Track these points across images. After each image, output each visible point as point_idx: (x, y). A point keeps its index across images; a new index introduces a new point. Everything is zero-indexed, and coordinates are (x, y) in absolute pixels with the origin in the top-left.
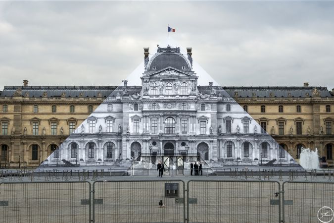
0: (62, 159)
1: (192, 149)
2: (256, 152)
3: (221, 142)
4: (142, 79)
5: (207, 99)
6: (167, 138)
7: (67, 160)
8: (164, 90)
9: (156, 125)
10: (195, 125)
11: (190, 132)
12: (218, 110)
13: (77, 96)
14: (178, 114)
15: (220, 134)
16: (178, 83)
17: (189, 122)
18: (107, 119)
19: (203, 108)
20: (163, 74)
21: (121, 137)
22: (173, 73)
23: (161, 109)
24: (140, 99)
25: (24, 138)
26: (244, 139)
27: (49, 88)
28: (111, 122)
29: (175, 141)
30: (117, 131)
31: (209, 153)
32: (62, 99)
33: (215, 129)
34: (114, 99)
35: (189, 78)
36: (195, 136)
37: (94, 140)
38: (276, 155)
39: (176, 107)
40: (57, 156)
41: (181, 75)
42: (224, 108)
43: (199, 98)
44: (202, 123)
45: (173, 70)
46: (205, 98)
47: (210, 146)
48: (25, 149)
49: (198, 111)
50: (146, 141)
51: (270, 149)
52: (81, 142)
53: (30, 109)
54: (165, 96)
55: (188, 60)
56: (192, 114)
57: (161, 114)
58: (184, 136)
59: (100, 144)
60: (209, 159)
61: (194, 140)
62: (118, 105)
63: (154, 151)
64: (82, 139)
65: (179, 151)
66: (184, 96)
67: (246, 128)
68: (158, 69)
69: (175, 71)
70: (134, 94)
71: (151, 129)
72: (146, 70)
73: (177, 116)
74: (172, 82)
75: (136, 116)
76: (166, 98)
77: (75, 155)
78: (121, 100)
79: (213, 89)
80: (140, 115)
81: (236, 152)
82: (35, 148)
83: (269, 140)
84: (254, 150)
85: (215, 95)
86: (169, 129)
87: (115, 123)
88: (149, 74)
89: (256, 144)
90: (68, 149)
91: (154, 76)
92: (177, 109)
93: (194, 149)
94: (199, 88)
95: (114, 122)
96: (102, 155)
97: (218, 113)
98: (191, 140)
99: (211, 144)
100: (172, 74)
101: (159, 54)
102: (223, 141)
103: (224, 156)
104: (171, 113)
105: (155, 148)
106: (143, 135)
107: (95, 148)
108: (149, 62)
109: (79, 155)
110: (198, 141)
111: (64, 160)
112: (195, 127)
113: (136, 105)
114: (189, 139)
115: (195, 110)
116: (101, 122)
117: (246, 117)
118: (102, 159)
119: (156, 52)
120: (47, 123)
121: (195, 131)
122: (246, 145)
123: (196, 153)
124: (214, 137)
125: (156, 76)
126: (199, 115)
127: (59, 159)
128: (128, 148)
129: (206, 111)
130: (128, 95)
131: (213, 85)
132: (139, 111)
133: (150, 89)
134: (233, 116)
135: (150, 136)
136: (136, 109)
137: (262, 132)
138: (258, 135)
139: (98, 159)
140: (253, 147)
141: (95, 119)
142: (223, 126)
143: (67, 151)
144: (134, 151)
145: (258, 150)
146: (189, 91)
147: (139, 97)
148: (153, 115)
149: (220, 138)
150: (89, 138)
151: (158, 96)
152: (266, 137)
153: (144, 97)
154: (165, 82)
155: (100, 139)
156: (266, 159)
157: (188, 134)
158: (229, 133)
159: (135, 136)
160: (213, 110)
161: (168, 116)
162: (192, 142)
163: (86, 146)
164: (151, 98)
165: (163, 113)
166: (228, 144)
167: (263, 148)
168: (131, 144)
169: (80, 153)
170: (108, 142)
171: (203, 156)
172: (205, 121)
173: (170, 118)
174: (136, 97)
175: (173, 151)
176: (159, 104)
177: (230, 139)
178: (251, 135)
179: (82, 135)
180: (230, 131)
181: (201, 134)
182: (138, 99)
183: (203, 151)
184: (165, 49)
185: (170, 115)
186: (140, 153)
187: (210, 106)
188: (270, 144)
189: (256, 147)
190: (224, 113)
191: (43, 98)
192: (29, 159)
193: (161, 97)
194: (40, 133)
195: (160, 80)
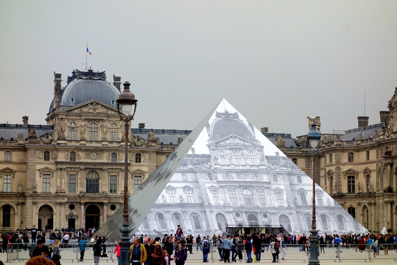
0: (153, 230)
1: (275, 221)
2: (333, 224)
3: (300, 214)
4: (209, 146)
5: (277, 170)
6: (249, 210)
7: (157, 230)
8: (233, 159)
9: (234, 196)
10: (271, 196)
11: (269, 204)
12: (290, 182)
14: (253, 185)
15: (297, 207)
16: (245, 152)
17: (266, 194)
18: (185, 188)
20: (228, 142)
21: (204, 208)
22: (237, 141)
23: (235, 180)
24: (212, 168)
26: (320, 212)
28: (190, 192)
30: (198, 201)
31: (291, 225)
33: (292, 201)
34: (186, 168)
35: (255, 147)
36: (274, 208)
37: (179, 210)
38: (352, 228)
39: (250, 178)
41: (246, 144)
42: (295, 180)
43: (269, 169)
44: (278, 195)
45: (237, 137)
46: (276, 169)
47: (291, 218)
49: (272, 182)
51: (346, 221)
52: (166, 212)
54: (235, 165)
55: (249, 127)
56: (266, 186)
57: (237, 185)
58: (264, 208)
59: (185, 214)
60: (293, 230)
61: (274, 212)
63: (239, 222)
64: (166, 210)
65: (263, 222)
66: (254, 167)
67: (320, 200)
68: (222, 136)
69: (239, 139)
70: (204, 163)
71: (231, 201)
72: (210, 137)
73: (252, 187)
74: (239, 151)
76: (237, 168)
77: (164, 226)
78: (194, 168)
79: (281, 160)
80: (216, 185)
83: (343, 213)
84: (331, 222)
85: (284, 166)
86: (248, 200)
88: (214, 141)
89: (332, 216)
92: (251, 180)
93: (276, 221)
94: (267, 157)
96: (191, 226)
97: (291, 184)
98: (272, 212)
99: (291, 216)
101: (218, 119)
102: (301, 213)
103: (306, 228)
105: (239, 219)
106: (224, 206)
107: (181, 218)
108: (211, 128)
109: (169, 226)
110: (279, 213)
111: (155, 231)
112: (272, 198)
113: (209, 175)
114: (269, 211)
115: (268, 181)
116: (180, 192)
117: (318, 189)
118: (192, 230)
119: (215, 118)
121: (273, 203)
122: (324, 218)
123: (279, 224)
124: (292, 208)
125: (222, 143)
128: (214, 220)
129: (279, 183)
130: (199, 164)
131: (280, 156)
132: (214, 181)
133: (219, 158)
136: (211, 179)
137: (335, 205)
138: (332, 208)
139: (187, 230)
140: (330, 219)
141: (173, 189)
142: (299, 198)
143: (155, 221)
144: (220, 222)
145: (335, 223)
146: (258, 162)
149: (298, 211)
150: (173, 208)
151: (229, 166)
152: (339, 210)
153: (215, 166)
154: (232, 151)
155: (184, 210)
157: (267, 206)
158: (305, 205)
159: (217, 207)
160: (286, 182)
161: (244, 187)
162: (273, 214)
163: (172, 217)
164: (223, 168)
165: (238, 184)
166: (306, 216)
167: (339, 220)
168: (215, 215)
169: (168, 223)
170: (193, 213)
171: (286, 227)
172: (280, 193)
173: (246, 189)
174: (207, 166)
175: (258, 223)
176: (232, 174)
177: (307, 211)
178: (326, 208)
179: (165, 205)
180: (306, 203)
181: (279, 206)
182: (210, 168)
183: (285, 223)
184: (223, 114)
185: (246, 186)
186: (226, 224)
187: (282, 177)
188: (345, 216)
189: (333, 219)
190: (296, 184)
193: (232, 166)
195: (226, 149)
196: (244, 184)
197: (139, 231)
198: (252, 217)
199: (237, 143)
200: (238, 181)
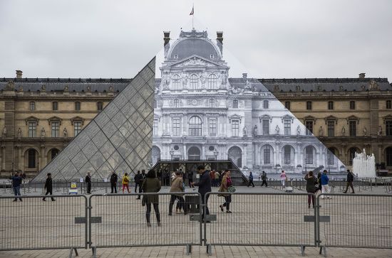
1: (222, 154)
2: (299, 157)
3: (257, 146)
4: (162, 69)
5: (240, 94)
6: (192, 141)
8: (188, 83)
9: (178, 126)
10: (225, 125)
11: (220, 134)
12: (253, 107)
13: (83, 91)
14: (205, 112)
15: (255, 136)
16: (206, 74)
17: (219, 122)
19: (235, 105)
20: (186, 64)
22: (199, 62)
23: (184, 107)
24: (159, 94)
25: (18, 142)
26: (284, 142)
27: (48, 80)
29: (201, 145)
31: (243, 159)
32: (64, 94)
33: (250, 130)
35: (219, 69)
36: (226, 139)
38: (324, 162)
39: (203, 104)
41: (209, 65)
42: (260, 104)
43: (230, 93)
44: (234, 123)
45: (199, 59)
46: (238, 93)
47: (244, 150)
48: (20, 155)
49: (229, 109)
50: (166, 145)
51: (316, 153)
53: (25, 106)
54: (189, 90)
55: (217, 47)
56: (222, 112)
57: (185, 112)
58: (213, 139)
60: (243, 166)
61: (224, 143)
63: (176, 157)
65: (206, 156)
66: (212, 91)
67: (287, 128)
68: (181, 57)
69: (202, 60)
71: (173, 131)
72: (167, 59)
73: (203, 115)
74: (198, 73)
75: (155, 114)
76: (190, 93)
79: (247, 82)
80: (159, 113)
81: (275, 157)
82: (32, 154)
83: (315, 144)
84: (296, 155)
85: (250, 89)
88: (170, 64)
89: (299, 147)
91: (176, 66)
92: (204, 107)
93: (224, 154)
94: (231, 80)
97: (253, 110)
98: (221, 143)
99: (245, 148)
101: (182, 39)
102: (259, 144)
103: (261, 163)
104: (196, 110)
105: (177, 153)
106: (162, 138)
108: (170, 49)
110: (230, 144)
112: (225, 128)
113: (154, 102)
114: (218, 142)
115: (225, 107)
117: (287, 116)
119: (178, 37)
120: (46, 123)
121: (225, 133)
122: (288, 150)
124: (248, 139)
125: (179, 66)
126: (230, 114)
129: (239, 109)
131: (248, 77)
132: (158, 108)
133: (171, 81)
134: (271, 114)
135: (171, 138)
137: (307, 133)
138: (302, 137)
140: (296, 151)
142: (260, 126)
145: (302, 155)
146: (218, 85)
147: (158, 91)
148: (174, 113)
149: (255, 141)
151: (181, 91)
152: (311, 139)
153: (164, 92)
154: (190, 74)
156: (311, 166)
157: (217, 136)
158: (267, 135)
160: (248, 108)
161: (193, 115)
162: (222, 145)
164: (172, 93)
165: (187, 111)
166: (265, 148)
167: (307, 152)
171: (235, 161)
172: (238, 121)
173: (195, 116)
175: (199, 157)
176: (182, 100)
177: (267, 141)
178: (293, 137)
180: (268, 132)
181: (233, 137)
182: (157, 93)
183: (235, 157)
184: (189, 34)
185: (196, 113)
186: (159, 158)
187: (244, 102)
188: (317, 148)
189: (299, 152)
190: (261, 111)
191: (42, 93)
192: (25, 167)
193: (184, 91)
194: (37, 135)
195: (183, 71)
196: (194, 112)
198: (194, 149)
199: (198, 65)
200: (188, 108)
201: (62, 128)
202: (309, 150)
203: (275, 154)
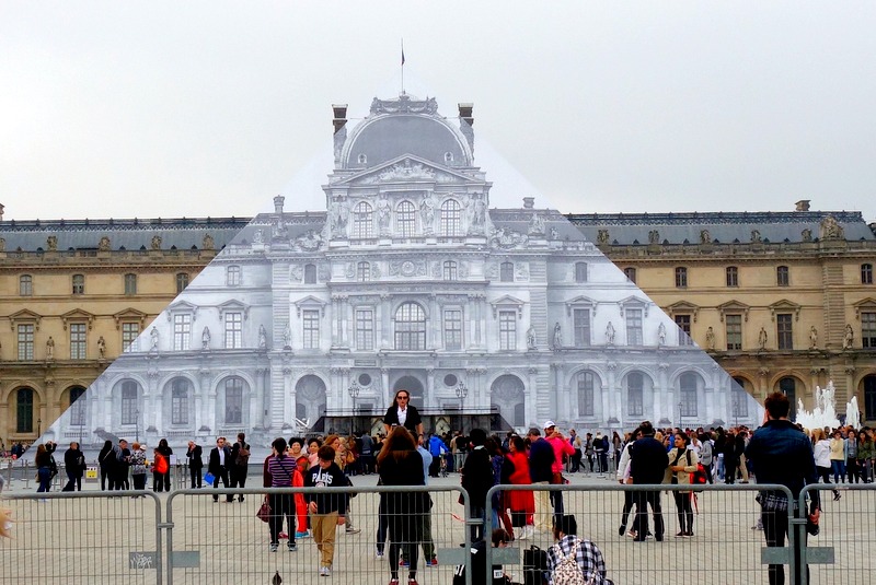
0: (94, 428)
1: (477, 394)
2: (664, 400)
3: (560, 373)
4: (328, 190)
5: (519, 247)
6: (405, 362)
7: (108, 429)
8: (392, 222)
9: (368, 325)
10: (483, 322)
11: (470, 344)
12: (549, 279)
13: (143, 248)
14: (434, 292)
15: (558, 350)
16: (434, 201)
17: (467, 316)
18: (225, 309)
19: (507, 274)
20: (387, 176)
21: (268, 361)
22: (416, 172)
23: (383, 279)
24: (323, 249)
26: (628, 364)
27: (62, 224)
28: (237, 318)
29: (425, 373)
30: (255, 343)
31: (527, 407)
32: (100, 255)
33: (544, 336)
34: (244, 252)
35: (466, 187)
36: (485, 357)
37: (188, 370)
38: (724, 410)
39: (428, 273)
40: (80, 420)
41: (441, 179)
42: (568, 272)
43: (495, 246)
44: (505, 318)
45: (417, 163)
46: (514, 245)
47: (529, 384)
49: (493, 283)
50: (340, 372)
51: (705, 390)
52: (150, 377)
53: (10, 285)
54: (394, 239)
55: (460, 134)
56: (474, 293)
57: (384, 293)
58: (453, 357)
59: (206, 381)
60: (528, 422)
61: (481, 367)
62: (259, 268)
63: (363, 402)
64: (152, 370)
65: (438, 400)
66: (450, 241)
67: (634, 329)
68: (373, 161)
69: (424, 166)
70: (303, 235)
71: (355, 338)
72: (340, 166)
73: (430, 298)
74: (415, 199)
75: (311, 299)
76: (396, 246)
77: (131, 417)
78: (267, 252)
79: (535, 218)
80: (322, 296)
81: (605, 401)
82: (25, 396)
83: (702, 366)
84: (657, 395)
85: (541, 236)
86: (409, 335)
87: (250, 322)
88: (348, 177)
89: (663, 375)
90: (112, 398)
91: (363, 182)
92: (432, 279)
93: (482, 393)
94: (495, 214)
95: (246, 318)
96: (212, 416)
97: (551, 287)
98: (473, 367)
99: (533, 378)
100: (414, 175)
101: (376, 117)
102: (565, 368)
103: (572, 415)
104: (413, 288)
106: (330, 356)
107: (189, 393)
108: (347, 142)
109: (146, 416)
110: (495, 370)
111: (100, 432)
112: (483, 330)
113: (310, 268)
114: (466, 365)
115: (483, 279)
116: (209, 319)
117: (634, 298)
118: (212, 426)
119: (368, 114)
120: (58, 324)
121: (483, 342)
122: (635, 381)
123: (489, 405)
124: (539, 357)
125: (369, 181)
126: (496, 295)
127: (86, 429)
128: (287, 394)
129: (516, 282)
130: (287, 239)
131: (535, 207)
132: (320, 284)
133: (351, 221)
134: (595, 295)
135: (351, 357)
136: (311, 279)
137: (681, 342)
138: (670, 352)
139: (198, 427)
140: (656, 384)
141: (191, 310)
142: (568, 325)
143: (108, 404)
144: (305, 402)
145: (671, 395)
146: (465, 226)
147: (319, 243)
148: (359, 296)
149: (557, 362)
150: (172, 365)
151: (374, 240)
152: (692, 356)
153: (333, 244)
154: (396, 200)
155: (205, 369)
157: (463, 350)
158: (585, 346)
159: (308, 357)
160: (537, 280)
161: (405, 299)
162: (477, 373)
163: (164, 388)
164: (354, 247)
165: (390, 289)
166: (581, 378)
167: (683, 387)
168: (295, 382)
169: (146, 409)
170: (229, 377)
171: (507, 414)
172: (513, 313)
173: (410, 303)
174: (308, 243)
175: (422, 401)
176: (378, 263)
177: (587, 362)
178: (649, 351)
179: (152, 357)
180: (588, 339)
181: (502, 352)
182: (317, 249)
183: (507, 401)
184: (394, 104)
185: (411, 295)
186: (323, 407)
187: (527, 267)
188: (706, 376)
189: (664, 385)
190: (570, 287)
191: (47, 256)
192: (9, 431)
193: (383, 242)
194: (38, 354)
195: (380, 194)
196: (407, 291)
197: (52, 432)
199: (413, 179)
200: (391, 283)
201: (93, 337)
202: (688, 382)
203: (605, 394)
